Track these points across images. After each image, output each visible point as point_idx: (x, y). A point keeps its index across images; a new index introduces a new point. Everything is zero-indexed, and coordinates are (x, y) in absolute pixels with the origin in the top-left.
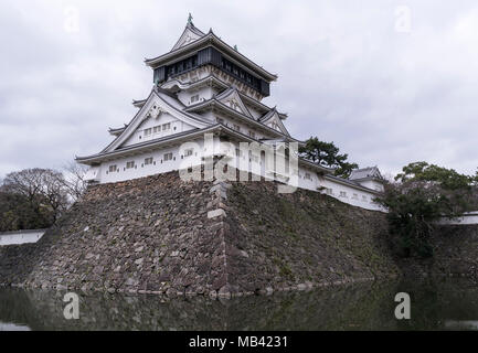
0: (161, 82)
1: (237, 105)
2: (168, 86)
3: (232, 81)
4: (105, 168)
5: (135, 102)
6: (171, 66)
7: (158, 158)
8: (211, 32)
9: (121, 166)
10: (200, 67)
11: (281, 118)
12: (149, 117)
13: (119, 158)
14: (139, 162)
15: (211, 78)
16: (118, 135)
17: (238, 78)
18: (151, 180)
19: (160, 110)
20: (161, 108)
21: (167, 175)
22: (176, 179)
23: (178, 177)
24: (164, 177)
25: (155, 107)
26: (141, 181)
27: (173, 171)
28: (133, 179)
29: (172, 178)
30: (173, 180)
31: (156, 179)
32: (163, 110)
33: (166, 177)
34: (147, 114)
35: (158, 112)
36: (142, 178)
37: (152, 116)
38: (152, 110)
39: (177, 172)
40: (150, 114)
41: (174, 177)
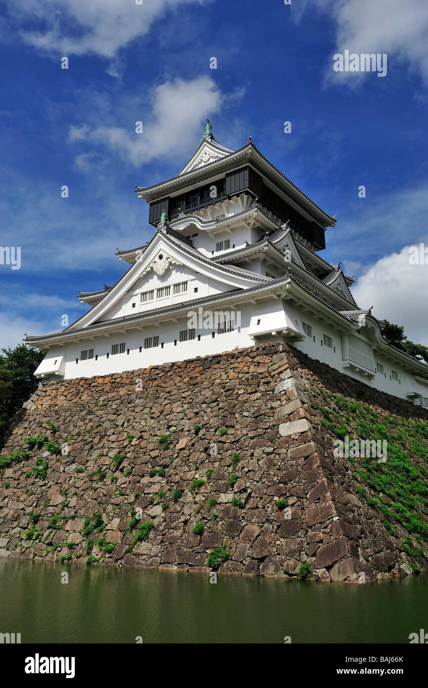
2: (180, 226)
5: (121, 253)
6: (180, 198)
7: (169, 336)
9: (102, 349)
13: (98, 338)
14: (134, 343)
15: (254, 212)
16: (93, 302)
18: (158, 374)
19: (170, 261)
20: (171, 258)
21: (187, 365)
22: (204, 370)
23: (208, 368)
24: (182, 368)
25: (161, 257)
26: (139, 375)
27: (197, 357)
28: (123, 372)
29: (197, 370)
30: (200, 373)
31: (166, 370)
32: (175, 261)
33: (186, 367)
34: (146, 269)
35: (167, 265)
36: (140, 370)
37: (155, 271)
38: (155, 262)
39: (206, 359)
40: (152, 268)
41: (201, 368)
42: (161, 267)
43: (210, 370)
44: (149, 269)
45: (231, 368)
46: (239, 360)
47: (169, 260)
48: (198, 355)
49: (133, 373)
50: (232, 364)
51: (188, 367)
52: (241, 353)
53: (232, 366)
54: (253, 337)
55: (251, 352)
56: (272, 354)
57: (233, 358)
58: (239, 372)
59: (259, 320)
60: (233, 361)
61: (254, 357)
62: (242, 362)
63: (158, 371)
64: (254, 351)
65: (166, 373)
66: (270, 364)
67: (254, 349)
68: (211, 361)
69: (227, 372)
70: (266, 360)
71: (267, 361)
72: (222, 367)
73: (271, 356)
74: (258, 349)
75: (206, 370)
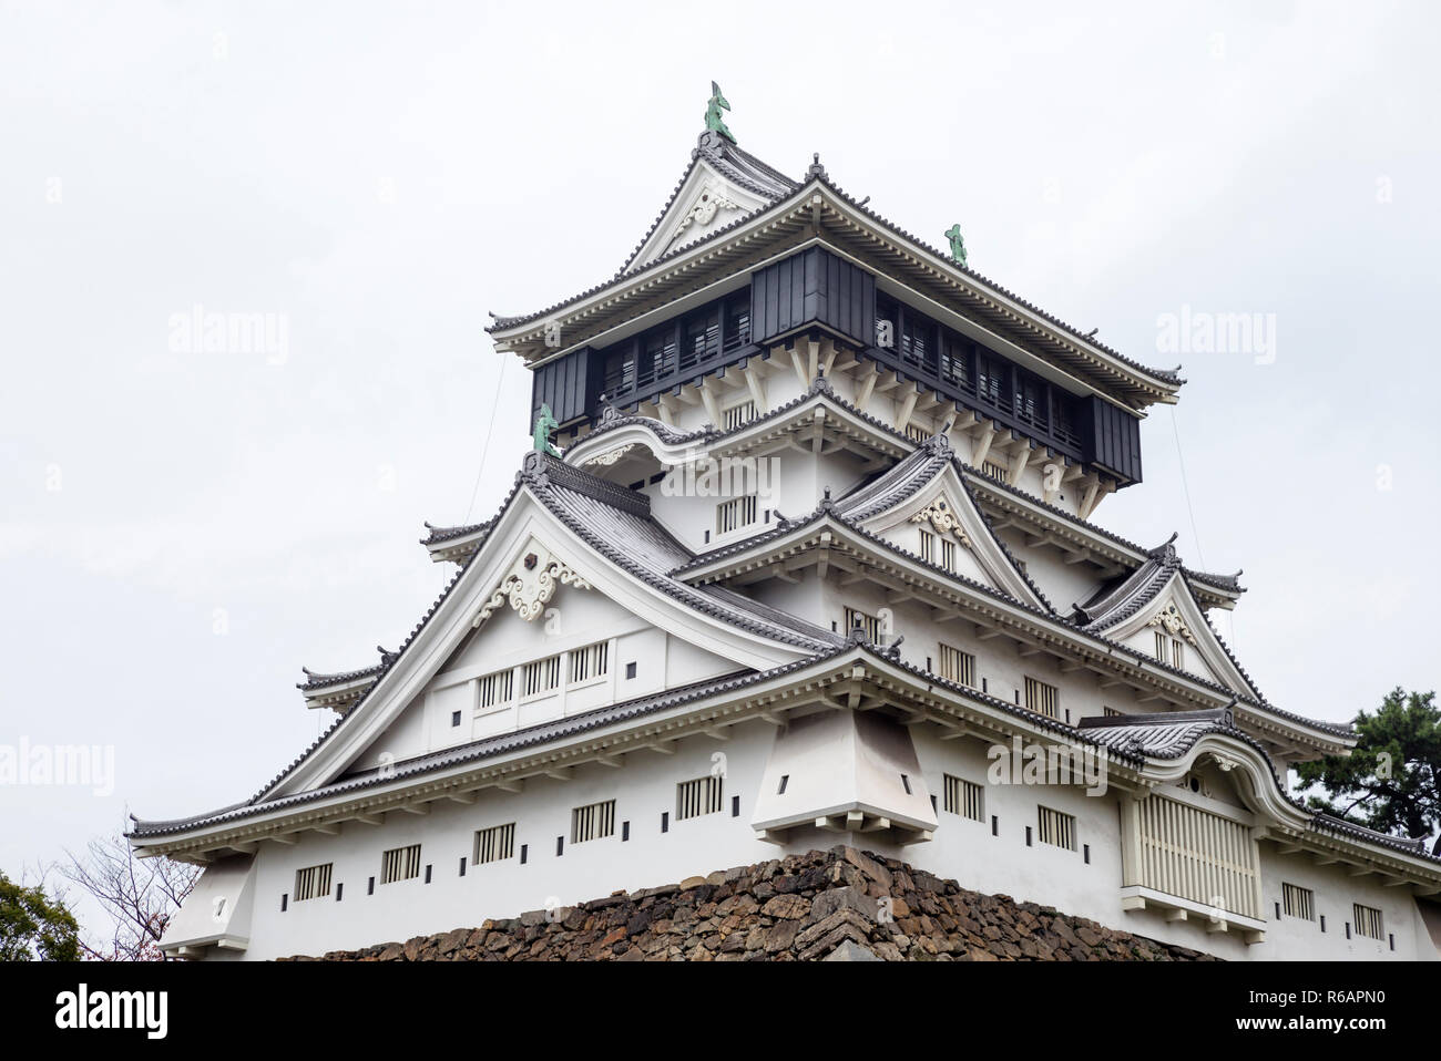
0: (568, 431)
1: (956, 539)
2: (604, 451)
3: (936, 415)
4: (276, 879)
5: (436, 537)
6: (619, 350)
7: (542, 825)
8: (817, 174)
9: (356, 866)
10: (764, 349)
11: (1204, 602)
12: (501, 613)
13: (345, 827)
14: (446, 848)
15: (818, 409)
16: (346, 704)
17: (962, 397)
18: (503, 950)
19: (556, 575)
20: (560, 569)
21: (584, 922)
22: (629, 938)
23: (639, 934)
24: (570, 930)
25: (531, 563)
26: (453, 951)
27: (615, 895)
28: (410, 941)
29: (610, 937)
30: (616, 948)
31: (528, 938)
32: (571, 578)
33: (581, 928)
34: (489, 600)
35: (549, 588)
36: (457, 932)
37: (515, 608)
38: (514, 579)
39: (638, 902)
40: (506, 597)
41: (621, 930)
42: (531, 591)
43: (645, 938)
44: (497, 602)
45: (700, 935)
46: (725, 907)
47: (555, 573)
48: (618, 889)
49: (435, 944)
50: (704, 919)
51: (587, 926)
52: (731, 884)
53: (705, 926)
54: (763, 834)
55: (760, 881)
56: (813, 889)
57: (709, 901)
58: (718, 949)
59: (786, 778)
60: (706, 910)
61: (763, 901)
62: (732, 913)
63: (505, 941)
64: (767, 881)
65: (525, 945)
66: (804, 923)
67: (769, 873)
68: (651, 908)
69: (687, 948)
70: (795, 909)
71: (797, 914)
72: (676, 930)
73: (810, 898)
74: (779, 872)
75: (634, 938)
